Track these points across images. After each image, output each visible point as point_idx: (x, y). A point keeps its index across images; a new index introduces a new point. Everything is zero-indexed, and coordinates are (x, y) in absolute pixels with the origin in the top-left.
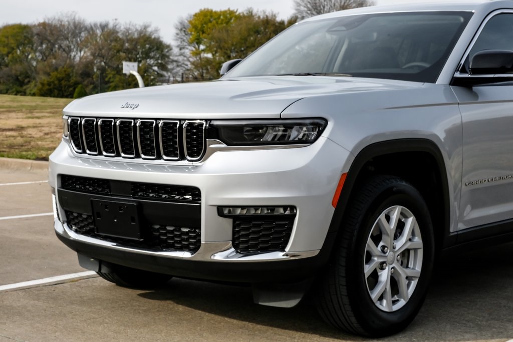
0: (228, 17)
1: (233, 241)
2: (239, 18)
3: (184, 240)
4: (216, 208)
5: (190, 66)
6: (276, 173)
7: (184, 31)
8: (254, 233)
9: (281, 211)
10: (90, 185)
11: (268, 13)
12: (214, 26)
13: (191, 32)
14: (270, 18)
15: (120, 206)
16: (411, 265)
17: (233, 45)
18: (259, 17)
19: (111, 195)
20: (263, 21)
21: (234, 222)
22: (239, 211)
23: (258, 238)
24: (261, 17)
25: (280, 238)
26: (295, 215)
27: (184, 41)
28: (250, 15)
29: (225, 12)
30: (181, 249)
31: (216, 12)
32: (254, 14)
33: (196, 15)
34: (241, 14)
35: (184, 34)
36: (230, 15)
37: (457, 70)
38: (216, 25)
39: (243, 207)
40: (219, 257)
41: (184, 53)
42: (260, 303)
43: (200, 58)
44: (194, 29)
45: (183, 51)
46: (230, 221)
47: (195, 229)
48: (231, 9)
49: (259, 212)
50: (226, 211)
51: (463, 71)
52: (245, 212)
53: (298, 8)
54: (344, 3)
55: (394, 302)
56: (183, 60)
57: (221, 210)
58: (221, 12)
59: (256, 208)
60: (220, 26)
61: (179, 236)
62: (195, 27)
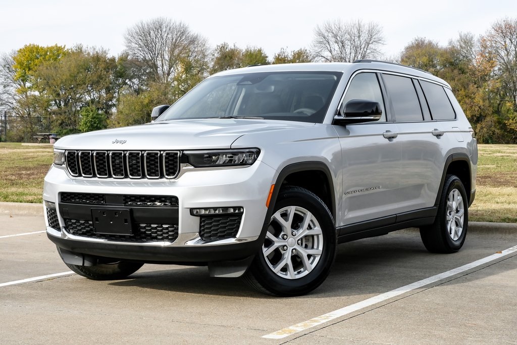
0: (57, 53)
1: (200, 233)
2: (67, 54)
3: (164, 233)
4: (189, 210)
5: (15, 104)
6: (230, 185)
7: (8, 68)
8: (214, 226)
9: (232, 211)
10: (87, 199)
11: (98, 49)
12: (41, 62)
13: (16, 69)
14: (100, 55)
15: (116, 212)
16: (315, 247)
17: (62, 82)
18: (89, 54)
19: (106, 205)
20: (93, 58)
21: (201, 219)
22: (203, 212)
23: (217, 229)
24: (91, 54)
25: (233, 229)
26: (243, 213)
27: (8, 78)
28: (80, 51)
29: (52, 47)
30: (162, 239)
31: (42, 48)
32: (83, 49)
33: (20, 51)
34: (70, 51)
35: (8, 71)
36: (58, 51)
37: (335, 114)
38: (43, 61)
39: (206, 209)
40: (190, 244)
41: (8, 91)
42: (216, 276)
43: (27, 96)
44: (19, 66)
45: (7, 88)
46: (198, 219)
47: (173, 225)
48: (59, 45)
49: (217, 212)
50: (195, 212)
51: (339, 114)
52: (207, 212)
53: (130, 45)
54: (176, 40)
55: (299, 273)
56: (8, 98)
57: (192, 211)
58: (48, 48)
59: (215, 209)
60: (47, 63)
61: (161, 231)
62: (21, 64)
